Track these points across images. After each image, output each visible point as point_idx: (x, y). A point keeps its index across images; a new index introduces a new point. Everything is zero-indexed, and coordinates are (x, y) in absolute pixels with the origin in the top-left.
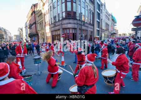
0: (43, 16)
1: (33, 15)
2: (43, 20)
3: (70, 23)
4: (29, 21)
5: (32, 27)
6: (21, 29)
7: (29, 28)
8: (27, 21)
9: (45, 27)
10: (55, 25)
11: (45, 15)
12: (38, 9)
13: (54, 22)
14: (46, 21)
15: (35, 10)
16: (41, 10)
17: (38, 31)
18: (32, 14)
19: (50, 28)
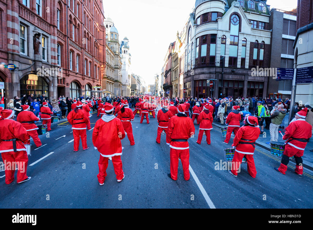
0: (179, 62)
1: (170, 59)
2: (178, 67)
3: (203, 73)
4: (165, 66)
5: (168, 76)
6: (158, 76)
7: (164, 76)
8: (164, 66)
9: (179, 76)
10: (187, 75)
11: (181, 60)
12: (174, 52)
13: (187, 71)
14: (181, 69)
15: (172, 53)
16: (177, 54)
17: (173, 81)
18: (169, 57)
19: (184, 79)
